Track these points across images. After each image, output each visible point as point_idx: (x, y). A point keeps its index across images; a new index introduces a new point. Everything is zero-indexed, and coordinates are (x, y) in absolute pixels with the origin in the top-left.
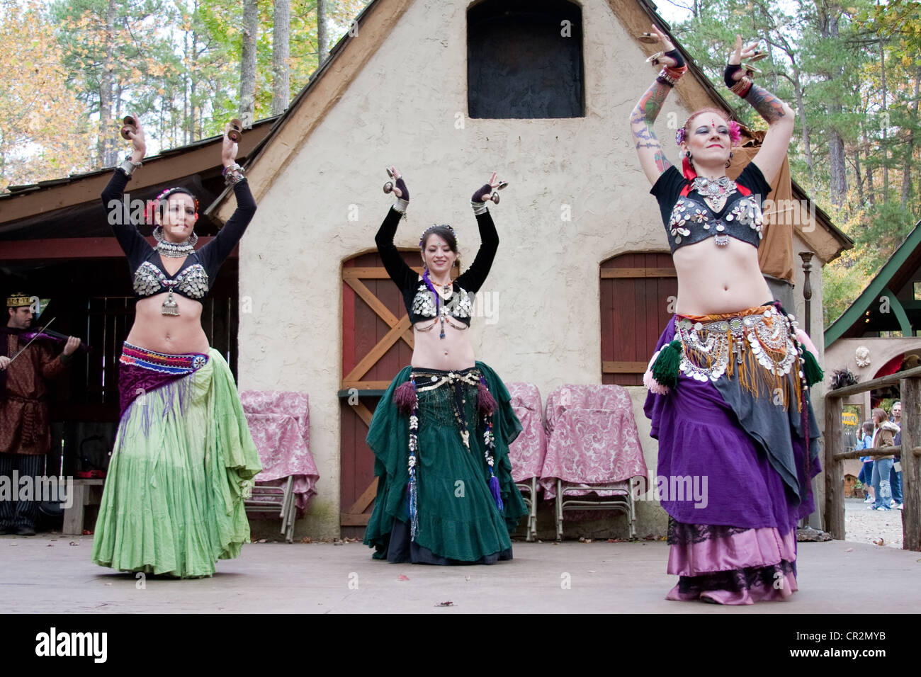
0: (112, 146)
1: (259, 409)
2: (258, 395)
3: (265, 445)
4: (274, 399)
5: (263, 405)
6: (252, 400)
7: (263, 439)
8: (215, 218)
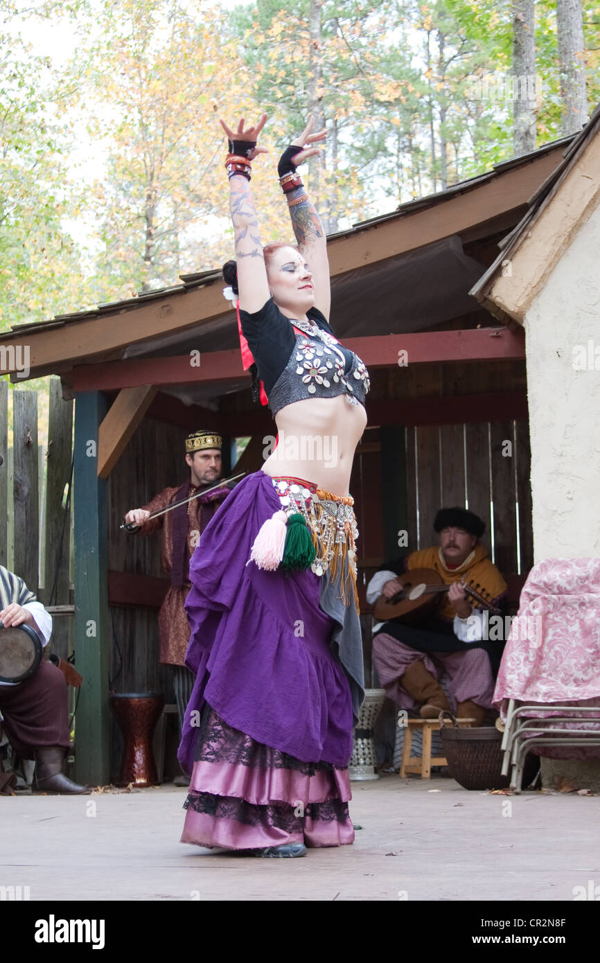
0: (328, 210)
1: (569, 588)
2: (566, 566)
3: (580, 644)
4: (591, 572)
5: (574, 581)
6: (557, 574)
7: (578, 635)
8: (486, 299)
